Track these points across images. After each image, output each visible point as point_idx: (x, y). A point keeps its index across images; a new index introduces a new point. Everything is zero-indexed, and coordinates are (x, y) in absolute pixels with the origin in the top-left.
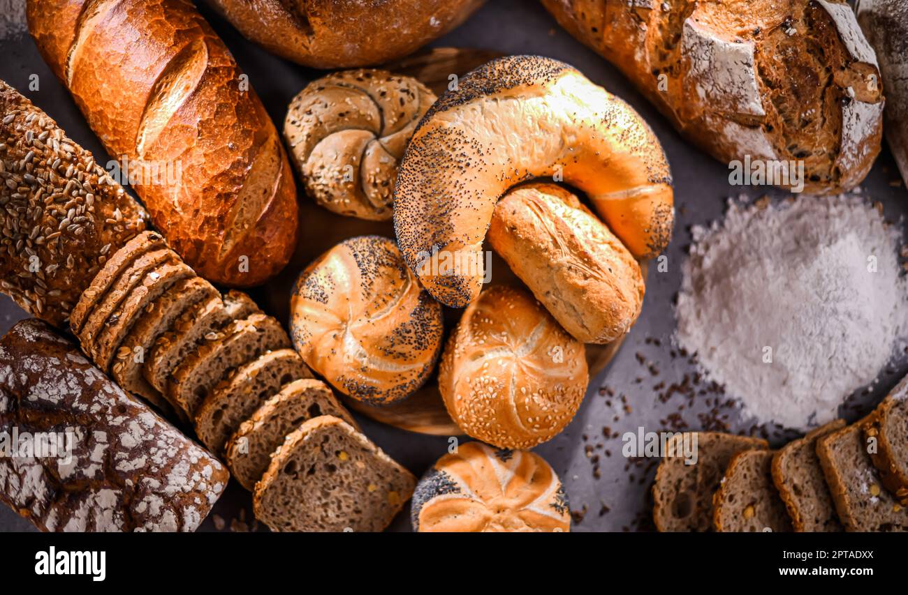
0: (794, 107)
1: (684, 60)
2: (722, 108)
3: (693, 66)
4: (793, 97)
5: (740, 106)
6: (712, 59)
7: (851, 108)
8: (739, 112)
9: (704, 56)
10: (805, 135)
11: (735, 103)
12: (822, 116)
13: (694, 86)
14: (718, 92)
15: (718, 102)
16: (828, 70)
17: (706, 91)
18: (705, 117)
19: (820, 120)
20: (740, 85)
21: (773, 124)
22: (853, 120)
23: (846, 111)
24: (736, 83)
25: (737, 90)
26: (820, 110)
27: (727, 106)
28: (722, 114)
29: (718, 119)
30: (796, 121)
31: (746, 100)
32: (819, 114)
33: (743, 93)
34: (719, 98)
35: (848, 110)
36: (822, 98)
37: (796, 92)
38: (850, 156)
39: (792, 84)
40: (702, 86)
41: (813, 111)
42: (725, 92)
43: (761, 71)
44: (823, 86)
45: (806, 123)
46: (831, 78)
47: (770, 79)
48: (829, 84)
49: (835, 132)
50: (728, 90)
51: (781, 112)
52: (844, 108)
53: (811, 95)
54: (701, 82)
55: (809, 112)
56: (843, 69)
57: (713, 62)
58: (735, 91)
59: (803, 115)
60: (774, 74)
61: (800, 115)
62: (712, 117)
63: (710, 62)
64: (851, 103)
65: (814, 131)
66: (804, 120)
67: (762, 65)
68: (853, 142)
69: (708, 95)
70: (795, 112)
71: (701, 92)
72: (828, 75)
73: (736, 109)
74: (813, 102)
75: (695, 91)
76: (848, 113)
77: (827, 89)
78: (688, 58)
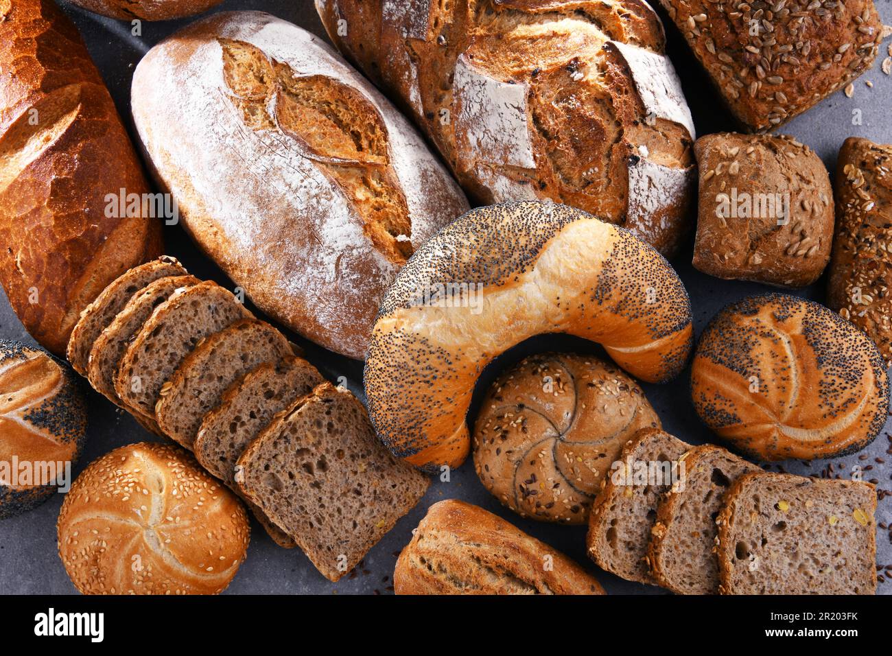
0: (573, 163)
1: (455, 101)
2: (493, 158)
3: (463, 108)
4: (572, 153)
5: (510, 157)
6: (484, 102)
7: (640, 169)
8: (509, 164)
9: (475, 98)
10: (585, 197)
11: (505, 153)
12: (607, 177)
13: (465, 133)
14: (489, 140)
15: (489, 152)
16: (618, 124)
17: (478, 139)
18: (477, 170)
19: (605, 181)
20: (511, 133)
21: (546, 180)
22: (644, 184)
23: (634, 172)
24: (507, 130)
25: (508, 137)
26: (605, 169)
27: (498, 157)
28: (493, 166)
29: (489, 172)
30: (576, 181)
31: (517, 150)
32: (603, 173)
33: (514, 141)
34: (489, 147)
35: (635, 171)
36: (609, 156)
37: (575, 147)
38: (642, 227)
39: (572, 137)
40: (474, 134)
41: (596, 169)
42: (496, 140)
43: (536, 119)
44: (610, 142)
45: (588, 183)
46: (621, 133)
47: (546, 128)
48: (617, 140)
49: (622, 197)
50: (499, 139)
51: (558, 169)
52: (630, 168)
53: (594, 150)
54: (472, 128)
55: (591, 170)
56: (636, 124)
57: (485, 105)
58: (506, 138)
59: (585, 174)
60: (552, 123)
61: (581, 175)
62: (484, 169)
63: (481, 105)
64: (640, 163)
65: (597, 193)
66: (585, 179)
67: (538, 111)
68: (644, 210)
69: (479, 143)
70: (574, 170)
71: (472, 140)
72: (618, 129)
73: (506, 161)
74: (596, 161)
75: (467, 139)
76: (635, 174)
77: (615, 146)
78: (459, 99)
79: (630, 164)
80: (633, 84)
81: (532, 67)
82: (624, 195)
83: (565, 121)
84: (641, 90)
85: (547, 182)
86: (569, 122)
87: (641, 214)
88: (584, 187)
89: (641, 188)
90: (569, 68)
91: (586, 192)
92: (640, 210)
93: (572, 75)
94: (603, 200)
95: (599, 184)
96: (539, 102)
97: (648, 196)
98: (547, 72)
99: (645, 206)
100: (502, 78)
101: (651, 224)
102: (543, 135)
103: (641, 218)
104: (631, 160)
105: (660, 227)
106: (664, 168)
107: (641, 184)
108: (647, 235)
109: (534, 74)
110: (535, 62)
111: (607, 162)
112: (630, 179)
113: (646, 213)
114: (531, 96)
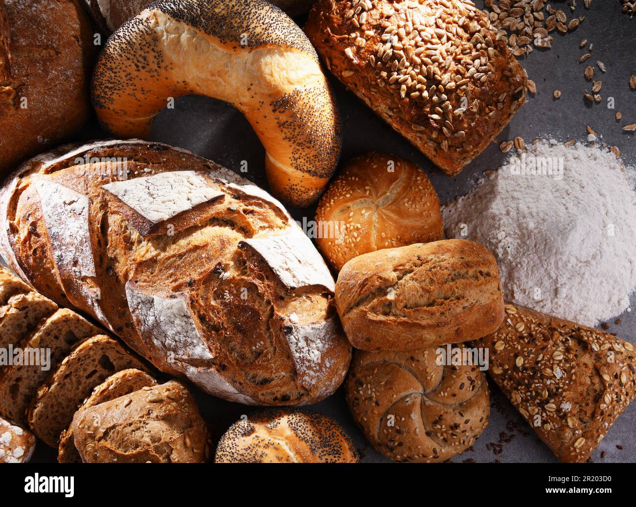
79: (286, 333)
80: (271, 269)
81: (188, 279)
82: (290, 356)
83: (225, 313)
84: (278, 273)
85: (226, 364)
86: (229, 314)
87: (307, 364)
88: (256, 358)
89: (301, 347)
90: (216, 272)
91: (259, 361)
92: (306, 362)
93: (221, 276)
94: (274, 364)
95: (267, 353)
96: (201, 306)
97: (309, 350)
98: (200, 280)
99: (309, 358)
100: (164, 294)
101: (318, 368)
102: (211, 330)
103: (309, 368)
104: (286, 331)
105: (326, 367)
106: (314, 326)
107: (300, 344)
108: (318, 376)
109: (190, 284)
110: (188, 273)
111: (268, 334)
112: (290, 344)
113: (312, 362)
114: (193, 303)
